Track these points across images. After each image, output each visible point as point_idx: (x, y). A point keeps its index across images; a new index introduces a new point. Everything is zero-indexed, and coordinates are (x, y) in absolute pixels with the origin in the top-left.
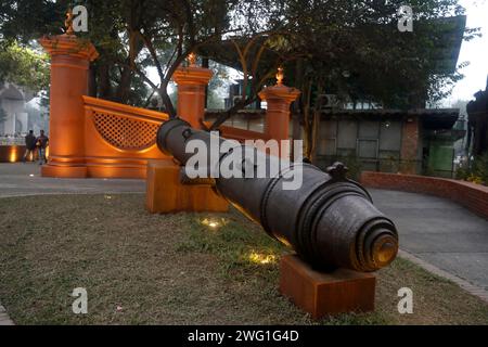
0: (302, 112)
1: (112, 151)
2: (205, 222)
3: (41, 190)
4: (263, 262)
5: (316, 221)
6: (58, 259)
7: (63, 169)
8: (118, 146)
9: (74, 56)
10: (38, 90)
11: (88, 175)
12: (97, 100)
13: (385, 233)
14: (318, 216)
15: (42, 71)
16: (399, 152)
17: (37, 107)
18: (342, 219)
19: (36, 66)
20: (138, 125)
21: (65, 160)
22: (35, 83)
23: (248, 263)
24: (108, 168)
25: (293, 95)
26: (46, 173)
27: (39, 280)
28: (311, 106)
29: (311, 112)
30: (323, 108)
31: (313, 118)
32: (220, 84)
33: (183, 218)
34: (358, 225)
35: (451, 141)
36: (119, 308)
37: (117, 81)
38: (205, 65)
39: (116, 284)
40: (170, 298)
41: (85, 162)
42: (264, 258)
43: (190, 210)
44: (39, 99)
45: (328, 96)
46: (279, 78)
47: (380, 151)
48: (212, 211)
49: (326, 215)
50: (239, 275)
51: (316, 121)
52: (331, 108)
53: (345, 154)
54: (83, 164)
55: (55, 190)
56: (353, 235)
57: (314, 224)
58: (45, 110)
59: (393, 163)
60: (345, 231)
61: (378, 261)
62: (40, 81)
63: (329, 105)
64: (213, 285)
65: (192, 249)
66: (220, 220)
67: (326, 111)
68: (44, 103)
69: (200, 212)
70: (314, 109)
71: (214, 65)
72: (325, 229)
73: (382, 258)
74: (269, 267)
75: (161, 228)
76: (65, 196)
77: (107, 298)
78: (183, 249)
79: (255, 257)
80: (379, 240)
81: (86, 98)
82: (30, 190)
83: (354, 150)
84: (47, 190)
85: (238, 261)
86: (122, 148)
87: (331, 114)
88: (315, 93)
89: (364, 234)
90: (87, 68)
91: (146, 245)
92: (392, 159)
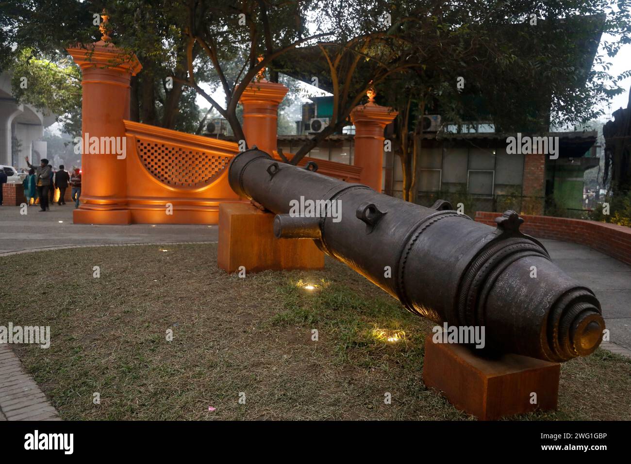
0: (398, 138)
1: (162, 190)
2: (300, 283)
3: (75, 242)
4: (391, 340)
5: (485, 292)
6: (115, 338)
7: (101, 214)
8: (168, 183)
9: (113, 70)
10: (61, 113)
11: (133, 221)
12: (141, 126)
13: (589, 309)
14: (488, 285)
15: (67, 88)
16: (520, 186)
17: (58, 134)
18: (524, 290)
19: (60, 83)
20: (194, 157)
21: (102, 202)
22: (57, 104)
23: (373, 342)
24: (157, 212)
25: (386, 115)
26: (79, 219)
27: (96, 368)
28: (410, 129)
29: (409, 139)
30: (425, 133)
31: (412, 146)
32: (289, 103)
33: (270, 279)
34: (550, 299)
35: (581, 171)
36: (211, 409)
37: (161, 101)
38: (274, 79)
39: (200, 374)
40: (278, 394)
41: (127, 204)
42: (392, 335)
43: (276, 267)
44: (61, 124)
45: (431, 118)
46: (370, 95)
47: (497, 186)
48: (302, 268)
49: (500, 284)
50: (363, 360)
51: (416, 148)
52: (435, 132)
53: (452, 190)
54: (125, 207)
55: (93, 242)
56: (544, 312)
57: (483, 296)
58: (68, 137)
59: (514, 201)
60: (531, 307)
61: (579, 348)
62: (64, 101)
63: (431, 129)
64: (330, 374)
65: (291, 323)
66: (317, 281)
67: (430, 137)
68: (68, 129)
69: (289, 269)
70: (414, 133)
71: (284, 79)
72: (501, 304)
73: (585, 344)
74: (400, 347)
75: (243, 294)
76: (108, 250)
77: (192, 393)
78: (280, 323)
79: (379, 334)
80: (580, 320)
81: (127, 123)
82: (63, 242)
83: (463, 185)
84: (84, 242)
85: (358, 339)
86: (174, 185)
87: (434, 140)
88: (415, 113)
89: (559, 311)
90: (128, 85)
91: (228, 317)
92: (513, 196)
